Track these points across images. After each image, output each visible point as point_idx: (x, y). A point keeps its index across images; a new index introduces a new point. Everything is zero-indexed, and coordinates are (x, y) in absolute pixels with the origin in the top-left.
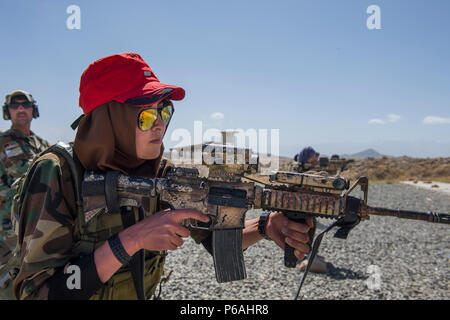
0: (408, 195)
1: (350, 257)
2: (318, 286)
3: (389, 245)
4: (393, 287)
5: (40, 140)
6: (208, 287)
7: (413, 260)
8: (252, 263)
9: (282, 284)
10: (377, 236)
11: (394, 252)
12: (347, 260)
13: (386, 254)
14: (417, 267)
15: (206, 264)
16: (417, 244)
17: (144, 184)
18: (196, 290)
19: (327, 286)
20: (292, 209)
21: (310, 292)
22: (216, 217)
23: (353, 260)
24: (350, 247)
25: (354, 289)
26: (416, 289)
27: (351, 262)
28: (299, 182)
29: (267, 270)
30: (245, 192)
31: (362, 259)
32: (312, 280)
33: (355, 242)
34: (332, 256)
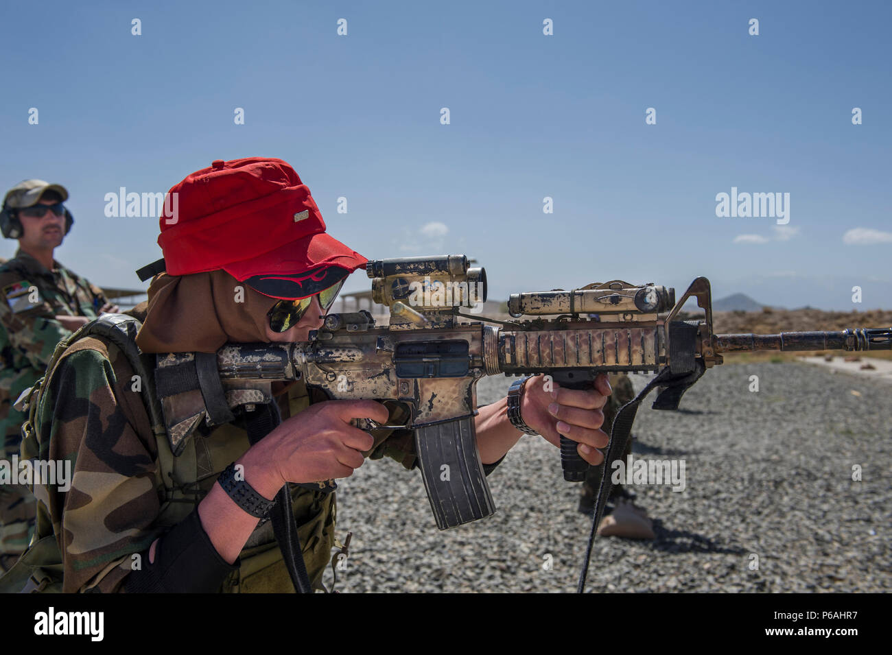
0: (814, 385)
1: (699, 508)
2: (637, 566)
3: (777, 484)
4: (785, 567)
5: (75, 278)
6: (417, 568)
7: (825, 513)
8: (506, 521)
9: (564, 562)
10: (753, 467)
11: (786, 499)
12: (694, 514)
13: (772, 502)
14: (833, 527)
15: (414, 523)
16: (833, 482)
17: (269, 357)
18: (394, 573)
19: (654, 566)
20: (560, 364)
21: (620, 578)
22: (417, 401)
23: (706, 514)
24: (700, 488)
25: (709, 572)
26: (832, 573)
27: (701, 519)
28: (566, 307)
29: (535, 534)
30: (466, 344)
31: (724, 511)
32: (624, 554)
33: (708, 479)
34: (662, 506)
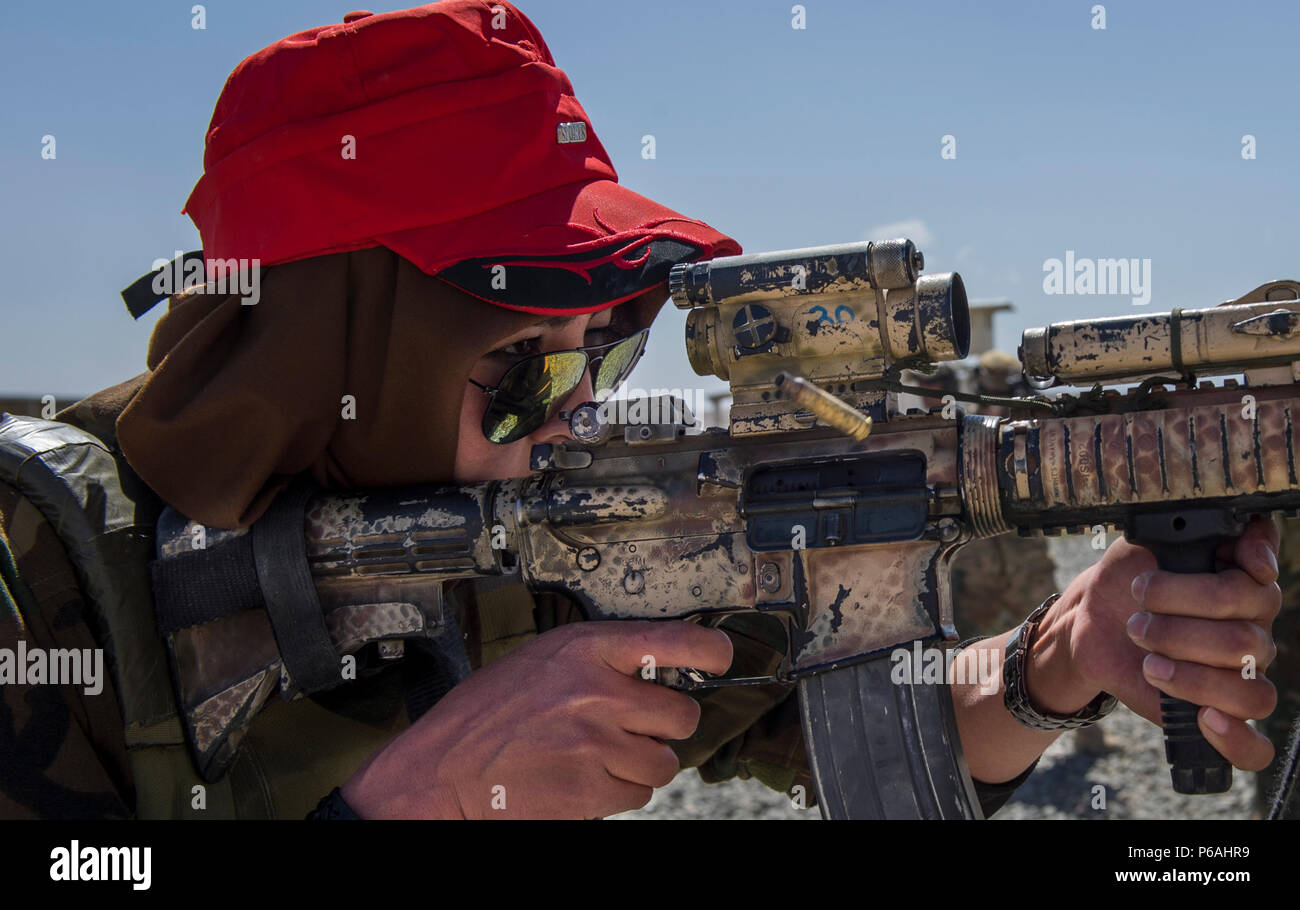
17: (434, 518)
20: (1152, 494)
22: (801, 609)
28: (1161, 354)
30: (918, 460)
